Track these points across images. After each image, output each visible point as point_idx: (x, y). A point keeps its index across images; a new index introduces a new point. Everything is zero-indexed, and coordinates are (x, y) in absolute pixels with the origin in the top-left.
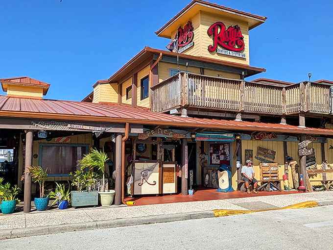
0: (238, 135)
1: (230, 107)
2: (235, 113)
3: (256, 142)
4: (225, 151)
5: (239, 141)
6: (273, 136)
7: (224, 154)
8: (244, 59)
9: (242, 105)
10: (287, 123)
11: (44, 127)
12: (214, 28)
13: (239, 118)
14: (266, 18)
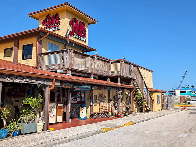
0: (93, 87)
1: (87, 70)
2: (91, 74)
3: (98, 91)
4: (81, 95)
5: (92, 90)
6: (105, 88)
7: (81, 97)
8: (85, 42)
9: (94, 70)
10: (110, 81)
11: (10, 80)
12: (73, 22)
13: (92, 77)
14: (98, 21)
